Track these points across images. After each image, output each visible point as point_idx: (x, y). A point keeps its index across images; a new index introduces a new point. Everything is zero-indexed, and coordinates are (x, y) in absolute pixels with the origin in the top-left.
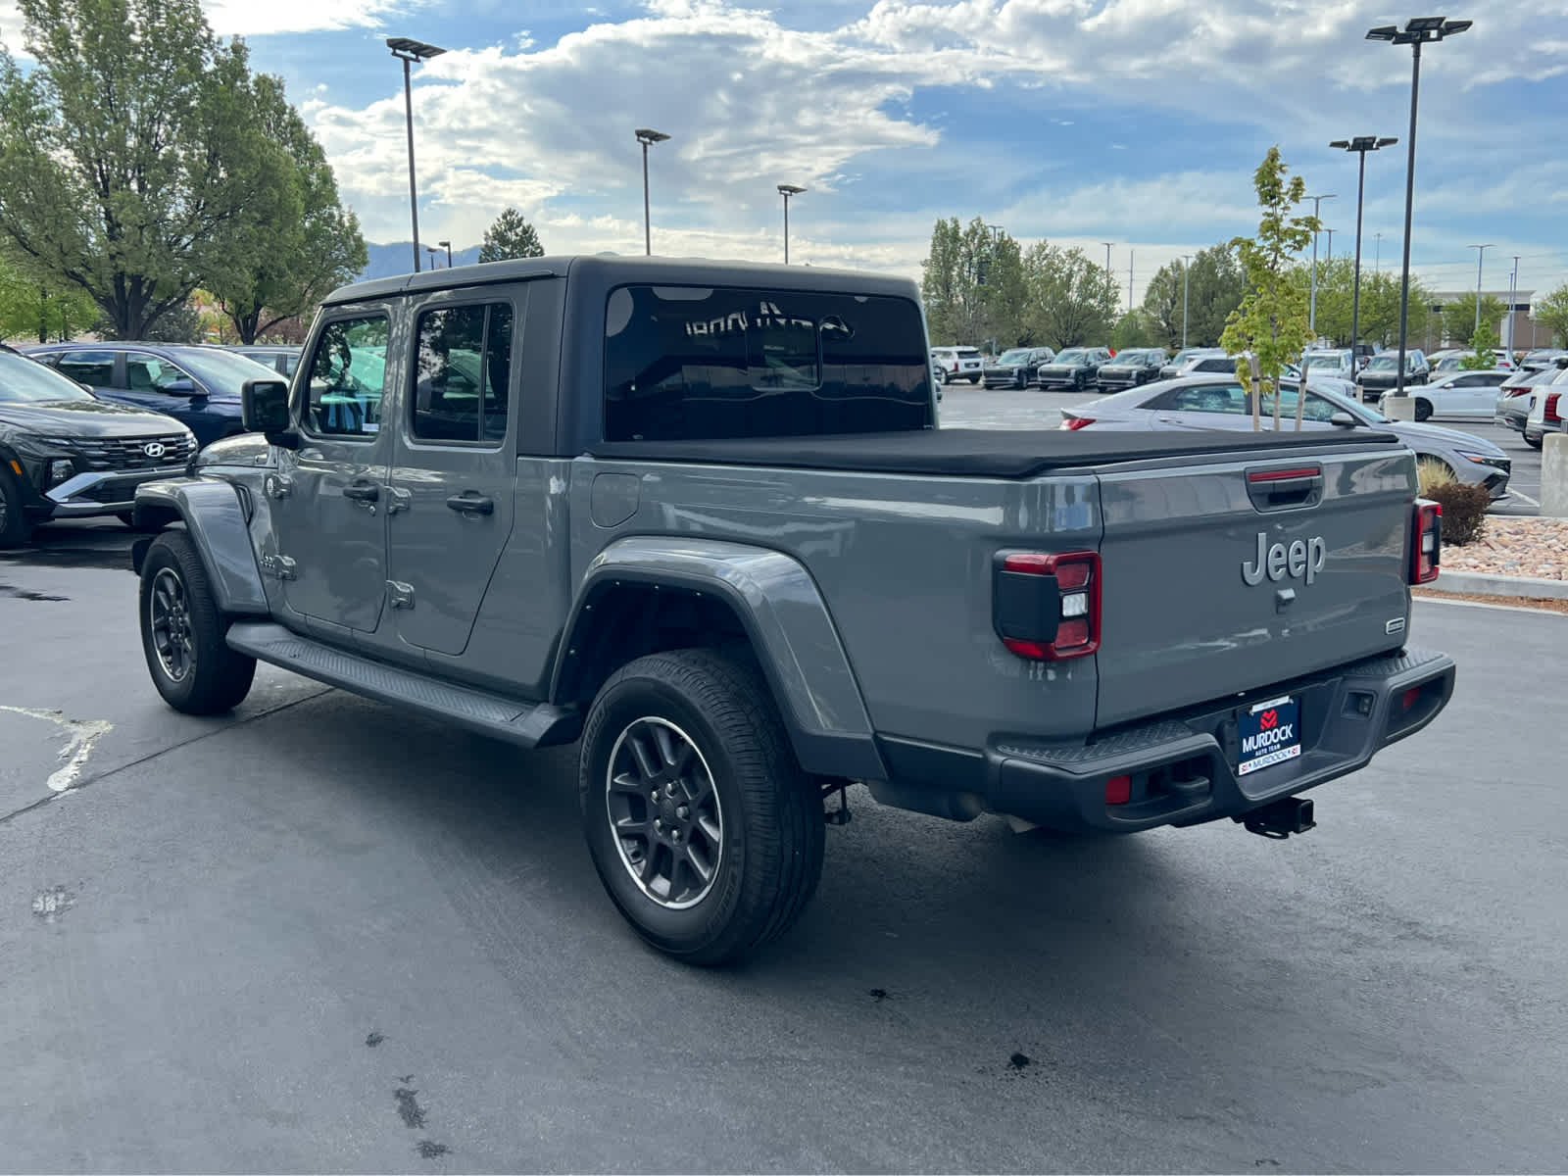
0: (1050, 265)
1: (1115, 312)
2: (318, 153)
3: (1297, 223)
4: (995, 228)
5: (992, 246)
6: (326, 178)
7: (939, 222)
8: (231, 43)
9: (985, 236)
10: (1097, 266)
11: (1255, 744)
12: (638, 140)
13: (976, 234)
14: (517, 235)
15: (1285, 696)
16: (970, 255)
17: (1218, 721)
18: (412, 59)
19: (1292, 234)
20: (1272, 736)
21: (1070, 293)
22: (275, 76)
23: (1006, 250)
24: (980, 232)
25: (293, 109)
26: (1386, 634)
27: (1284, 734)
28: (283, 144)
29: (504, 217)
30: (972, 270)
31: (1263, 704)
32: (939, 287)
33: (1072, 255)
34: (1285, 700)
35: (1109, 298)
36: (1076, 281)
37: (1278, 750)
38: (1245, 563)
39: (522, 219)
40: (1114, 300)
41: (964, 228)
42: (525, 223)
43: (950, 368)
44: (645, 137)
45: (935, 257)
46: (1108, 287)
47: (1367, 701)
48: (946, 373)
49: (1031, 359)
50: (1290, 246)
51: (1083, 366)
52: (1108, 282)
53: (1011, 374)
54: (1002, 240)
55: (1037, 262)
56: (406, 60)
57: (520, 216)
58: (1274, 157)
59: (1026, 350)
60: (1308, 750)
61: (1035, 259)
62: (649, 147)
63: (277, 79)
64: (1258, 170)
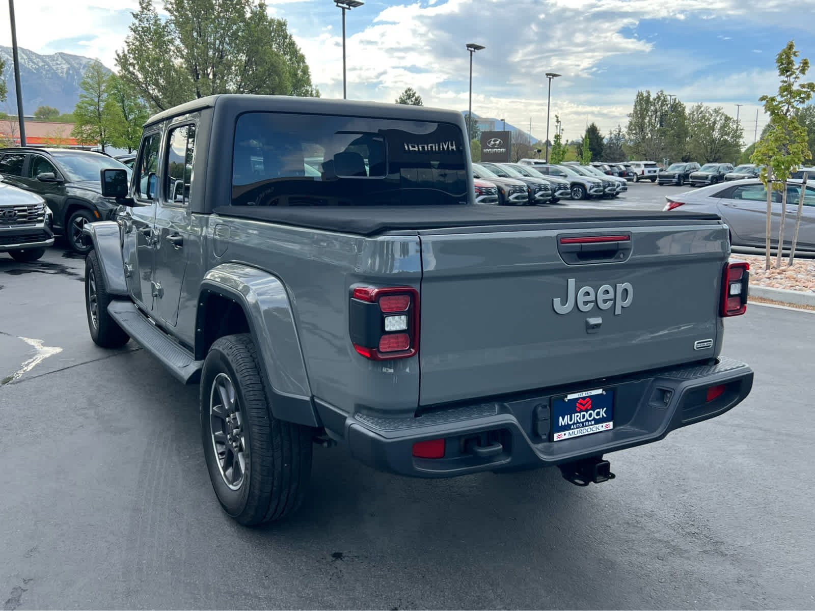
0: (703, 117)
1: (740, 143)
2: (302, 59)
3: (803, 86)
4: (671, 96)
5: (669, 106)
6: (305, 71)
7: (639, 93)
8: (258, 3)
9: (665, 101)
10: (731, 117)
11: (571, 421)
12: (468, 49)
13: (660, 99)
14: (412, 101)
15: (600, 388)
16: (656, 111)
17: (535, 405)
18: (347, 8)
19: (799, 93)
20: (587, 416)
21: (714, 133)
22: (282, 19)
23: (677, 108)
24: (662, 98)
25: (291, 36)
26: (695, 350)
27: (598, 414)
28: (285, 55)
29: (406, 92)
30: (657, 119)
31: (578, 394)
32: (637, 128)
33: (716, 111)
34: (600, 391)
35: (737, 135)
36: (718, 126)
37: (592, 425)
38: (554, 299)
39: (415, 93)
40: (740, 137)
41: (653, 96)
42: (416, 95)
43: (639, 173)
44: (471, 48)
45: (635, 112)
46: (737, 130)
47: (669, 395)
48: (637, 175)
49: (687, 169)
50: (797, 101)
51: (716, 174)
52: (737, 127)
53: (674, 177)
54: (675, 102)
55: (696, 115)
56: (344, 9)
57: (414, 92)
58: (791, 47)
59: (685, 164)
60: (620, 426)
61: (695, 113)
62: (473, 53)
63: (284, 21)
64: (778, 54)
